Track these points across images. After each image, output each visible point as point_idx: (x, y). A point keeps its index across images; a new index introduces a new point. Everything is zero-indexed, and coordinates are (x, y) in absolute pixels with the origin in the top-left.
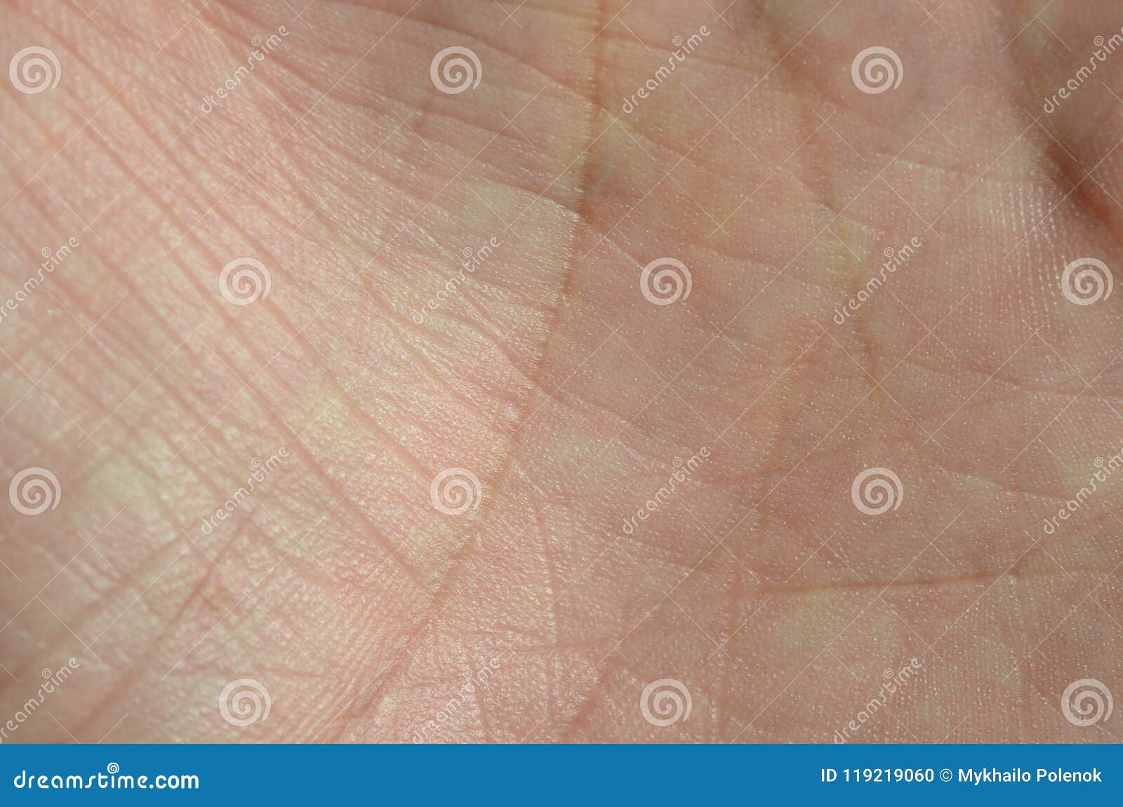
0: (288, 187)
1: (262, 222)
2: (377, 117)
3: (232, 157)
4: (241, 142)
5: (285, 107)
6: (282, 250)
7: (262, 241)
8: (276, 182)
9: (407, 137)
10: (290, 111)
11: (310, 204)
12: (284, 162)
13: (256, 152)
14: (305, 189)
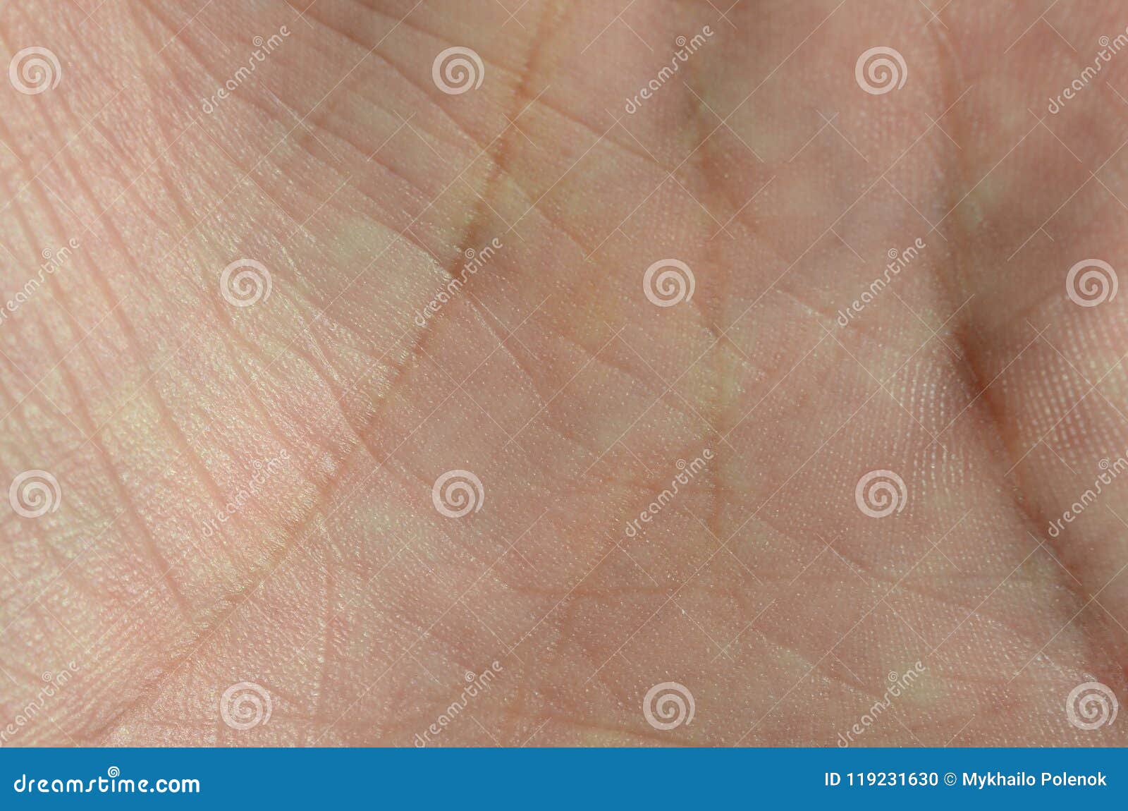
0: (155, 169)
1: (119, 199)
2: (267, 120)
3: (105, 124)
4: (119, 110)
5: (173, 85)
6: (133, 233)
7: (114, 219)
8: (143, 161)
9: (294, 149)
10: (178, 90)
11: (174, 192)
12: (158, 142)
13: (131, 125)
14: (173, 175)
